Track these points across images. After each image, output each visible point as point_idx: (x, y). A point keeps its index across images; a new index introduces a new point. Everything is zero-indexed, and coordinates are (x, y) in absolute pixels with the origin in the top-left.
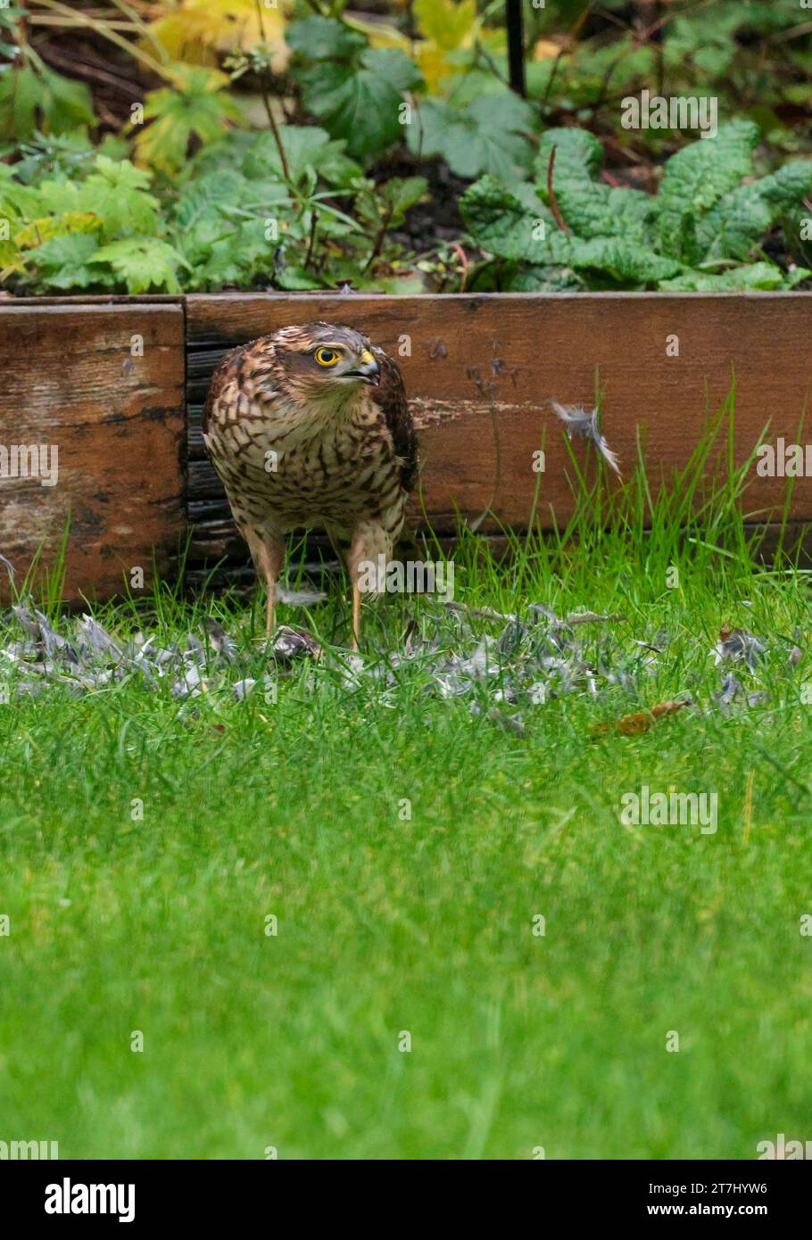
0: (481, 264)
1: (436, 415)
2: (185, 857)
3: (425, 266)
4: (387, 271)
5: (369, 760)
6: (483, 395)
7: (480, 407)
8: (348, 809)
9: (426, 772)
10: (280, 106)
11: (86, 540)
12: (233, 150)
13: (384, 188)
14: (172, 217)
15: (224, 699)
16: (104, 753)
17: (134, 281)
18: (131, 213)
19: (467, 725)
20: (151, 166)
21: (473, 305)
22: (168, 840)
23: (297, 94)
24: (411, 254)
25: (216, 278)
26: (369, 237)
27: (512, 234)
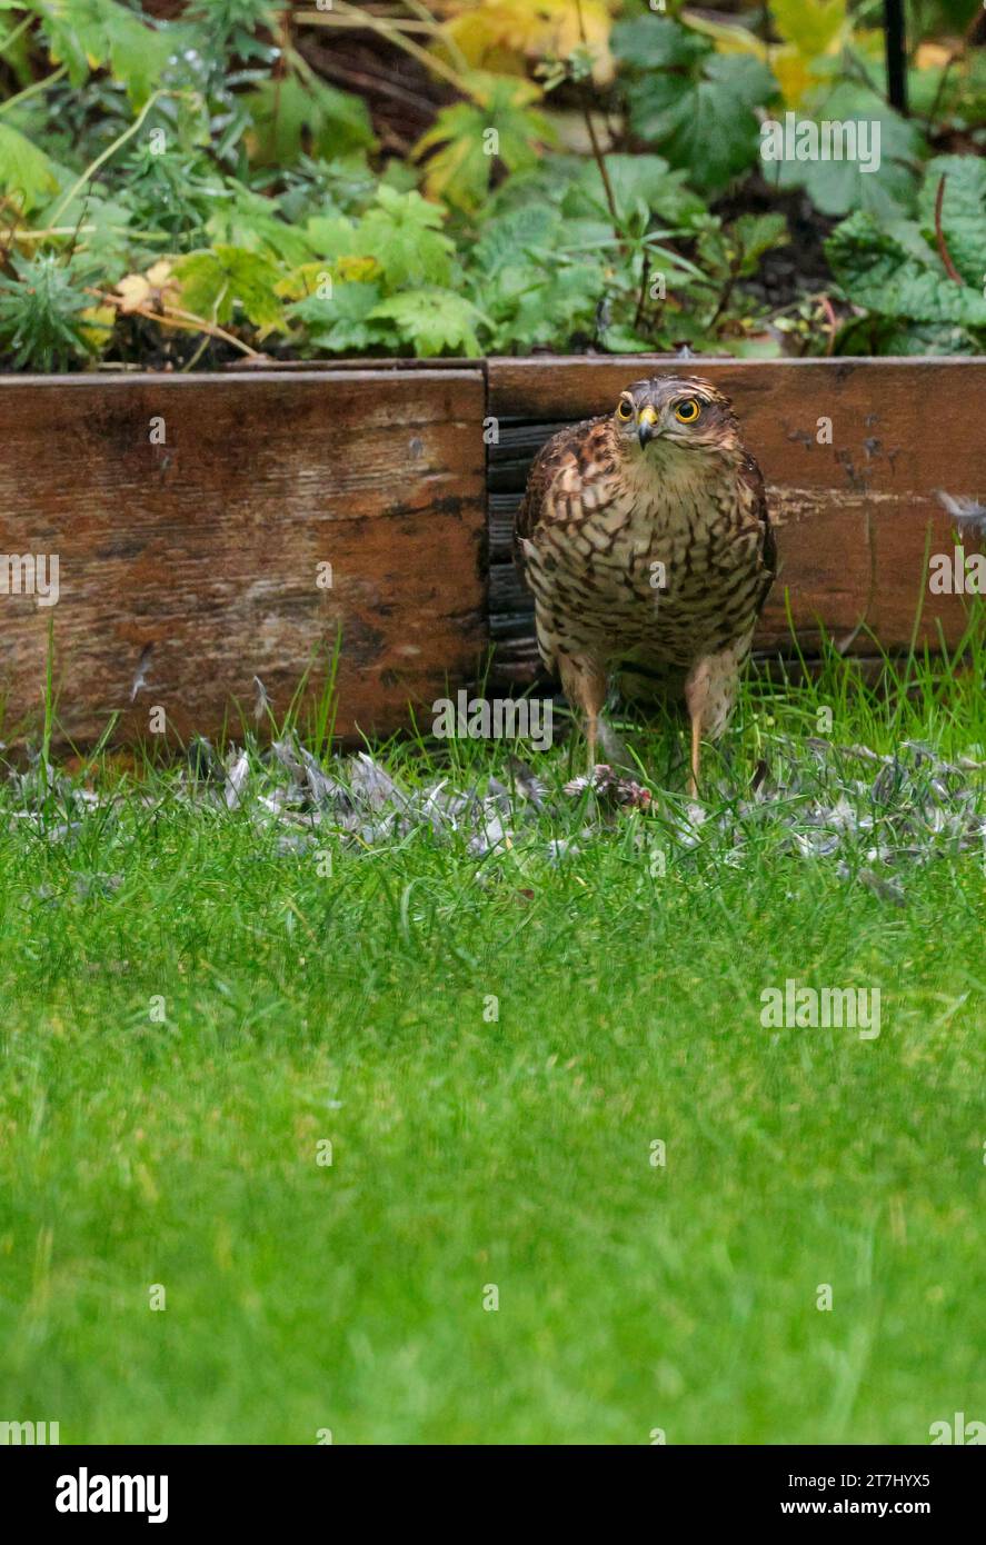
0: (852, 322)
1: (796, 508)
2: (484, 1052)
3: (783, 324)
4: (736, 331)
5: (713, 932)
6: (856, 483)
7: (851, 498)
8: (686, 994)
9: (780, 949)
10: (605, 126)
11: (364, 662)
12: (545, 179)
13: (734, 228)
14: (472, 262)
15: (533, 857)
16: (384, 924)
17: (425, 342)
18: (419, 256)
19: (832, 890)
20: (445, 199)
21: (843, 372)
22: (464, 1032)
23: (625, 110)
24: (766, 309)
25: (525, 338)
26: (715, 289)
27: (891, 284)
